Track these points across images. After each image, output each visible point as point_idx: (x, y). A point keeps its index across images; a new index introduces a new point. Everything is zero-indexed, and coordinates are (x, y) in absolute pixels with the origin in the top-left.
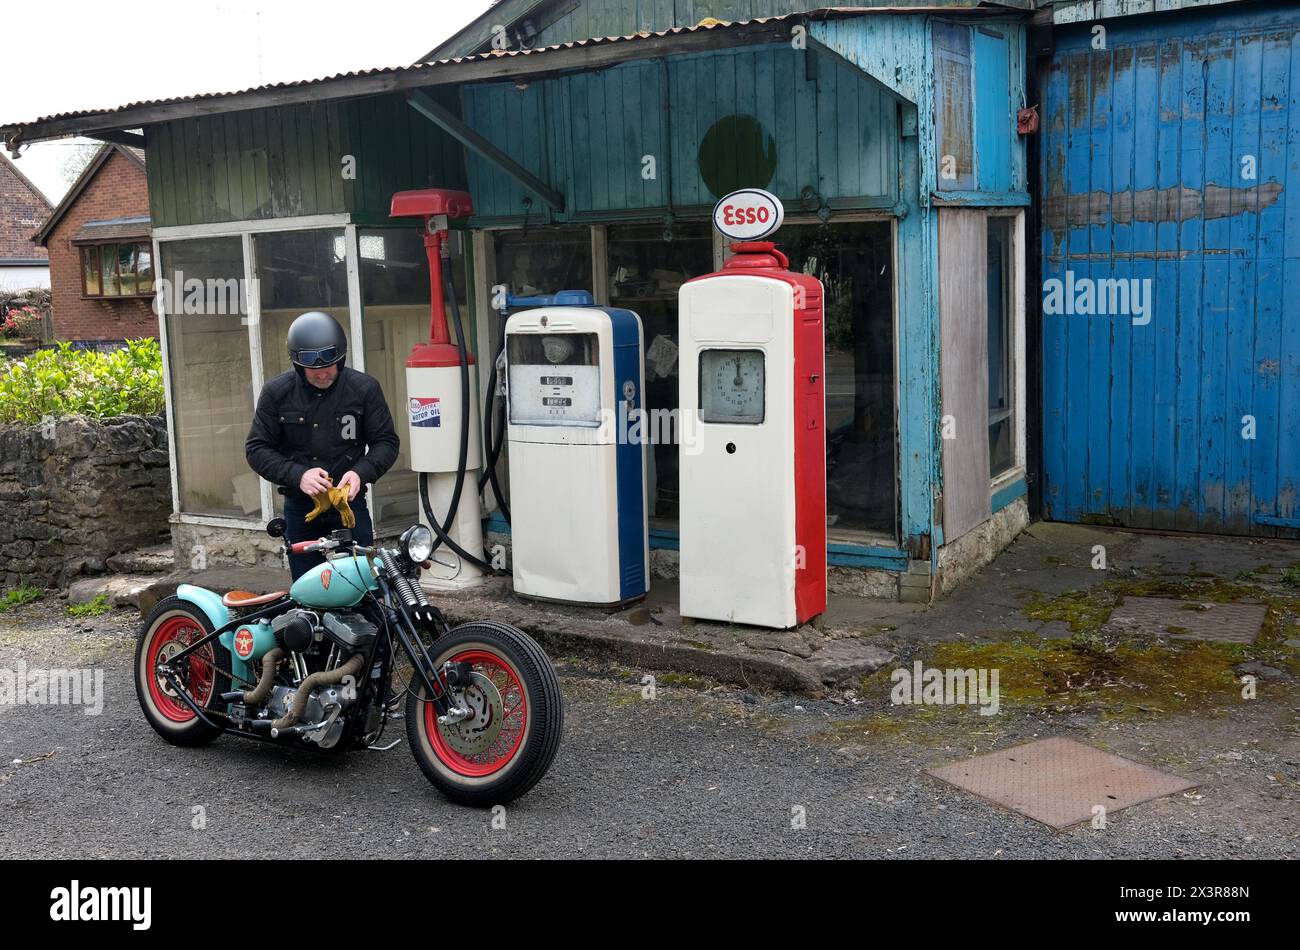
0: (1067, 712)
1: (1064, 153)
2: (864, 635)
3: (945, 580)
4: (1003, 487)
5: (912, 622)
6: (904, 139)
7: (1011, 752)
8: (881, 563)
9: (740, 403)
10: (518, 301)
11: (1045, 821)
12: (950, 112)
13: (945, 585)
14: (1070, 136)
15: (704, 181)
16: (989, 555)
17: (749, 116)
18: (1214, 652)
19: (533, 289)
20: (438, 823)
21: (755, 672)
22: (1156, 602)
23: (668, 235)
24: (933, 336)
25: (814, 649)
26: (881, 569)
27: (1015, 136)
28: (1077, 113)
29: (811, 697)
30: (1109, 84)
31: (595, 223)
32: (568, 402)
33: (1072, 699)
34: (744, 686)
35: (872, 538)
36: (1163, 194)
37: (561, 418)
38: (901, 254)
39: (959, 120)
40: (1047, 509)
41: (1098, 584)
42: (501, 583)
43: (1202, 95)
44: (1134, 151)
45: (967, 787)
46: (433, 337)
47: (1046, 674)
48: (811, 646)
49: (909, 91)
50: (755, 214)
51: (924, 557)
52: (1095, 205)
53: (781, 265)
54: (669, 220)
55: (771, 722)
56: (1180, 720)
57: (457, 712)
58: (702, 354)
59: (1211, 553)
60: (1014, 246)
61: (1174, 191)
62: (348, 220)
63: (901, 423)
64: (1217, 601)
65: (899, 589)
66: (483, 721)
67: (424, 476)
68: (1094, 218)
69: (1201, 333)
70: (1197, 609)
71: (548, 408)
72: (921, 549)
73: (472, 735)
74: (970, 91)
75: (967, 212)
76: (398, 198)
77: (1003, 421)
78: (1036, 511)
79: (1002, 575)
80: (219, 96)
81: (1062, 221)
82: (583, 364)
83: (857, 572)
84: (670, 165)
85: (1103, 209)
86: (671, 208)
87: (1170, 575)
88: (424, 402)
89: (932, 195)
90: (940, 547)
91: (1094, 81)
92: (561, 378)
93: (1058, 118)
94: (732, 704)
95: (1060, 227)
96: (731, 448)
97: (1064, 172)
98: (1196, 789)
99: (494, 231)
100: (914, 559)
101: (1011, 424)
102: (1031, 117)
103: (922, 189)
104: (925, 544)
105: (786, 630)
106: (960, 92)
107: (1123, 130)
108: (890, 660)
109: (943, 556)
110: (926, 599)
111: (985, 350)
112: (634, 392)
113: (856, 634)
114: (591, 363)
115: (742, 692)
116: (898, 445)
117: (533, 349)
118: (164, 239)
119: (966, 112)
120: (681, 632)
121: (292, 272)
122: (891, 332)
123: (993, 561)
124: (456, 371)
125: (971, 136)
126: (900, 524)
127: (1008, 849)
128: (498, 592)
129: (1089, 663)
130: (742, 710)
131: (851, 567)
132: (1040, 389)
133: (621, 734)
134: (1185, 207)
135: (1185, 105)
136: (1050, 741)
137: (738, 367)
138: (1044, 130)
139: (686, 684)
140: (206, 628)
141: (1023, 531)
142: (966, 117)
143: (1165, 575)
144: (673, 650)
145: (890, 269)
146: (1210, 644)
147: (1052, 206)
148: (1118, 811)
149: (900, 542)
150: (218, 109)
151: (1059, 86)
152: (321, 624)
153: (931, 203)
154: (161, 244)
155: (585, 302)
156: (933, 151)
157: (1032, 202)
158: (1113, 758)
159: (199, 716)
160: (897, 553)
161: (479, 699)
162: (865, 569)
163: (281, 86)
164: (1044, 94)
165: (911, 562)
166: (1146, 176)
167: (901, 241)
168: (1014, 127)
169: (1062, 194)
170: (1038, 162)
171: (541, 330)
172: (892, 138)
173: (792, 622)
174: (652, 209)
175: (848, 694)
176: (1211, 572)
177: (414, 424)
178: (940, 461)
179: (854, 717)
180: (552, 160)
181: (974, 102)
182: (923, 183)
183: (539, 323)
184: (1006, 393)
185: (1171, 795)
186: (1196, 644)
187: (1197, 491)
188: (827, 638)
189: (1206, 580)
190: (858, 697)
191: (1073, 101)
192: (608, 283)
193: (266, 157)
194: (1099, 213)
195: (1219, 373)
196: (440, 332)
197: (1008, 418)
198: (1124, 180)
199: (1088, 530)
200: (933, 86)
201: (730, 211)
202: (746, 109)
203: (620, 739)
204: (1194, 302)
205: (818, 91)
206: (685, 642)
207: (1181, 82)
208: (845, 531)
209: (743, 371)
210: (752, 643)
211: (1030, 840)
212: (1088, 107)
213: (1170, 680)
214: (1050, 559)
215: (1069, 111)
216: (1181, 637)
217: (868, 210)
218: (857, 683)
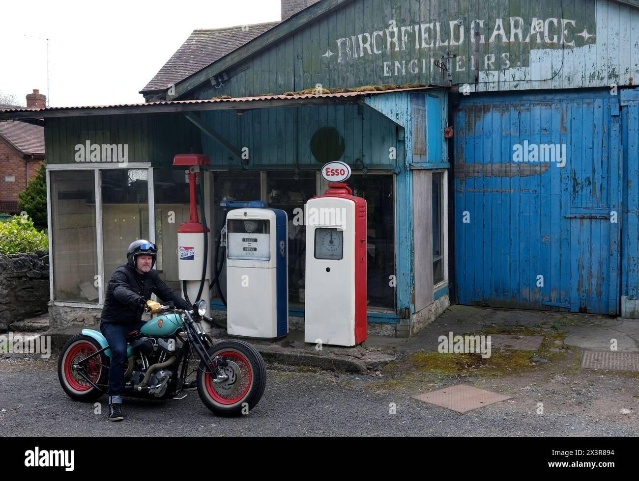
0: (465, 376)
1: (464, 146)
2: (382, 350)
3: (415, 328)
4: (439, 289)
5: (402, 345)
6: (399, 141)
7: (444, 390)
8: (388, 321)
9: (332, 251)
10: (232, 205)
11: (457, 411)
12: (417, 130)
13: (415, 330)
14: (466, 139)
15: (313, 154)
16: (433, 318)
17: (333, 128)
18: (522, 354)
19: (232, 198)
20: (215, 423)
21: (338, 365)
22: (501, 336)
23: (296, 177)
24: (410, 224)
25: (363, 355)
26: (388, 323)
27: (443, 139)
28: (469, 130)
29: (363, 374)
30: (482, 119)
31: (263, 170)
32: (255, 249)
33: (467, 372)
34: (334, 371)
35: (384, 310)
36: (504, 165)
37: (252, 256)
38: (397, 189)
39: (421, 132)
40: (457, 299)
41: (478, 330)
42: (219, 331)
43: (518, 126)
44: (492, 147)
45: (428, 402)
46: (191, 220)
47: (457, 363)
48: (361, 354)
49: (401, 122)
50: (339, 172)
51: (407, 318)
52: (476, 169)
53: (349, 193)
54: (297, 170)
55: (347, 383)
56: (508, 378)
57: (222, 377)
58: (316, 230)
59: (524, 317)
60: (443, 185)
61: (508, 164)
62: (150, 165)
63: (397, 260)
64: (525, 335)
65: (396, 332)
66: (232, 380)
67: (185, 282)
68: (476, 174)
69: (519, 224)
70: (517, 338)
71: (245, 252)
72: (405, 314)
73: (228, 387)
74: (425, 121)
75: (424, 171)
76: (177, 157)
77: (438, 261)
78: (453, 301)
79: (439, 326)
80: (94, 108)
81: (463, 175)
82: (262, 233)
83: (378, 325)
84: (298, 147)
85: (480, 171)
86: (298, 165)
87: (507, 326)
88: (186, 248)
89: (410, 165)
90: (413, 314)
91: (475, 117)
92: (252, 239)
93: (461, 132)
94: (329, 377)
95: (463, 177)
96: (328, 270)
97: (464, 154)
98: (513, 399)
99: (214, 172)
100: (403, 319)
101: (442, 262)
102: (450, 131)
103: (406, 162)
104: (407, 312)
105: (351, 347)
106: (422, 121)
107: (488, 138)
108: (394, 359)
109: (414, 318)
110: (407, 336)
111: (431, 230)
112: (284, 246)
113: (379, 349)
114: (266, 233)
115: (333, 373)
116: (396, 270)
117: (239, 226)
118: (53, 170)
119: (424, 130)
120: (305, 349)
121: (111, 186)
122: (393, 221)
123: (435, 321)
124: (201, 235)
125: (426, 140)
126: (396, 303)
127: (444, 420)
128: (218, 335)
129: (474, 359)
130: (334, 380)
131: (375, 323)
132: (454, 246)
133: (284, 390)
134: (512, 171)
135: (512, 129)
136: (459, 386)
137: (331, 236)
138: (455, 136)
139: (308, 371)
140: (97, 348)
141: (447, 309)
142: (423, 132)
143: (505, 326)
144: (303, 356)
145: (393, 195)
146: (521, 351)
147: (459, 168)
148: (484, 407)
149: (397, 311)
150: (91, 113)
151: (461, 118)
152: (157, 343)
153: (410, 168)
154: (51, 172)
155: (263, 206)
156: (411, 147)
157: (451, 166)
158: (483, 390)
159: (94, 386)
160: (395, 316)
161: (231, 372)
162: (381, 323)
163: (126, 106)
164: (455, 121)
165: (401, 320)
166: (497, 158)
167: (397, 182)
168: (443, 134)
169: (463, 164)
170: (453, 149)
171: (244, 218)
172: (394, 141)
173: (353, 344)
174: (290, 165)
175: (377, 373)
176: (525, 325)
177: (181, 259)
178: (413, 277)
179: (381, 381)
180: (243, 141)
181: (427, 125)
182: (407, 160)
183: (243, 215)
184: (440, 248)
185: (503, 401)
186: (516, 351)
187: (519, 291)
188: (367, 351)
189: (522, 328)
190: (382, 374)
191: (467, 125)
192: (267, 197)
193: (109, 134)
194: (478, 172)
195: (527, 241)
196: (194, 218)
197: (441, 259)
198: (488, 159)
199: (475, 309)
200: (411, 120)
201: (328, 170)
202: (332, 125)
203: (284, 392)
204: (516, 211)
205: (363, 119)
206: (308, 353)
207: (510, 120)
208: (372, 307)
209: (333, 237)
210: (337, 353)
211: (452, 417)
212: (473, 127)
213: (506, 365)
214: (459, 320)
215: (466, 128)
216: (510, 348)
217: (384, 170)
218: (381, 368)
